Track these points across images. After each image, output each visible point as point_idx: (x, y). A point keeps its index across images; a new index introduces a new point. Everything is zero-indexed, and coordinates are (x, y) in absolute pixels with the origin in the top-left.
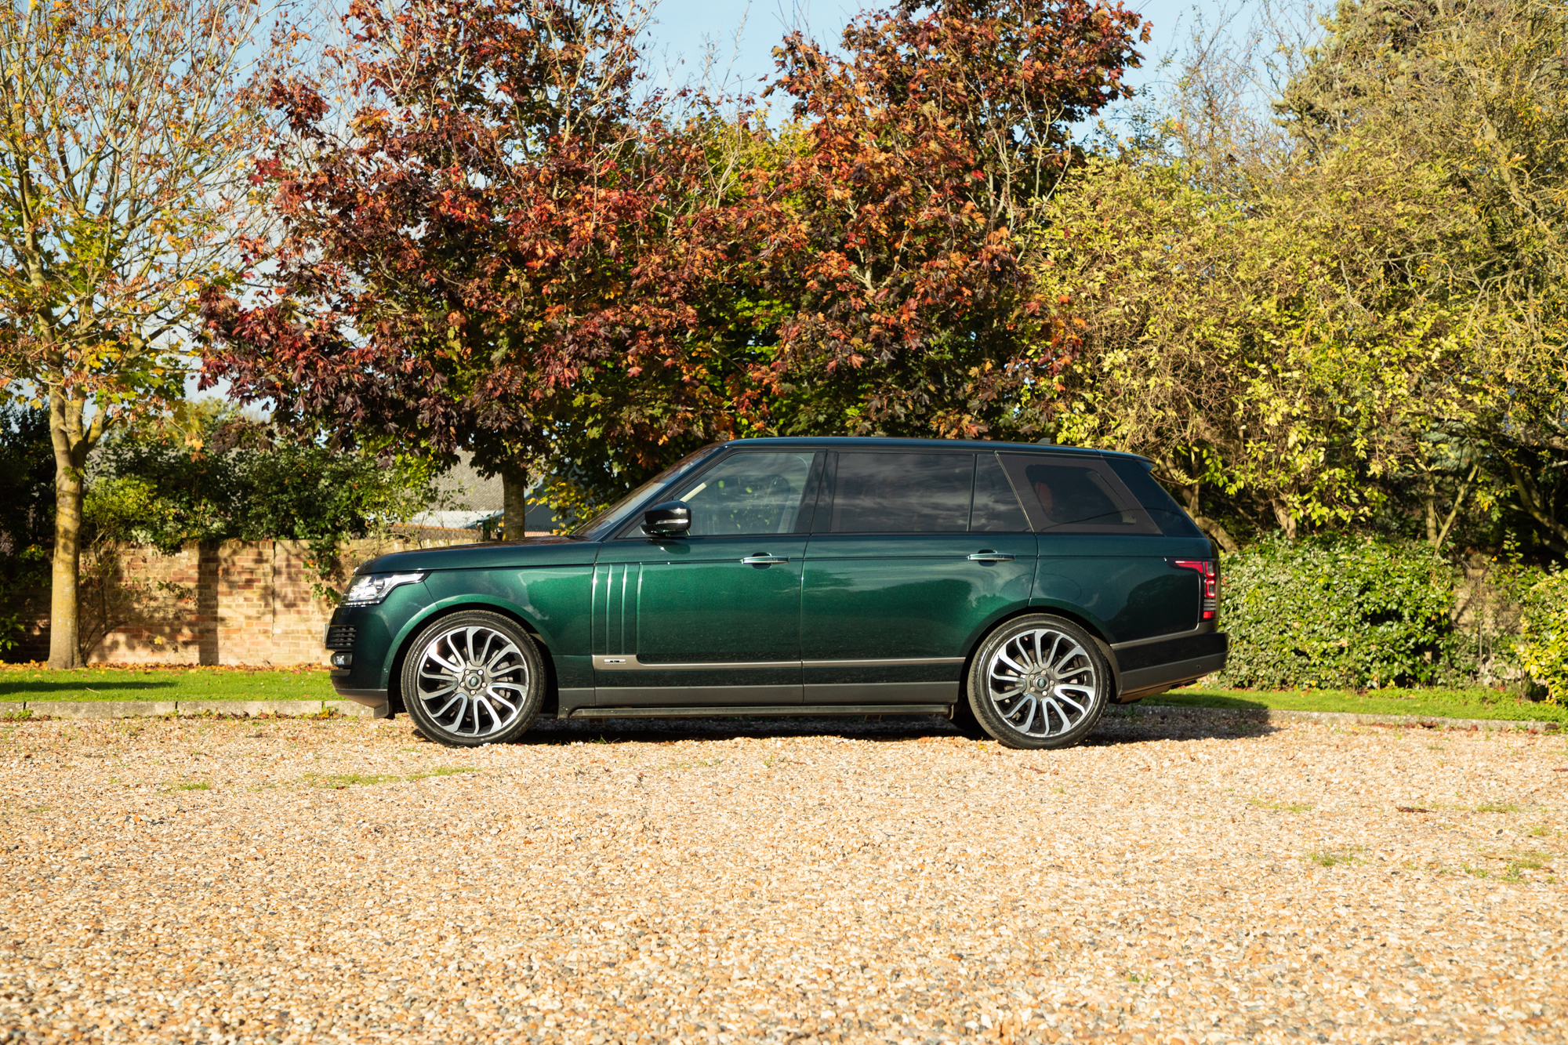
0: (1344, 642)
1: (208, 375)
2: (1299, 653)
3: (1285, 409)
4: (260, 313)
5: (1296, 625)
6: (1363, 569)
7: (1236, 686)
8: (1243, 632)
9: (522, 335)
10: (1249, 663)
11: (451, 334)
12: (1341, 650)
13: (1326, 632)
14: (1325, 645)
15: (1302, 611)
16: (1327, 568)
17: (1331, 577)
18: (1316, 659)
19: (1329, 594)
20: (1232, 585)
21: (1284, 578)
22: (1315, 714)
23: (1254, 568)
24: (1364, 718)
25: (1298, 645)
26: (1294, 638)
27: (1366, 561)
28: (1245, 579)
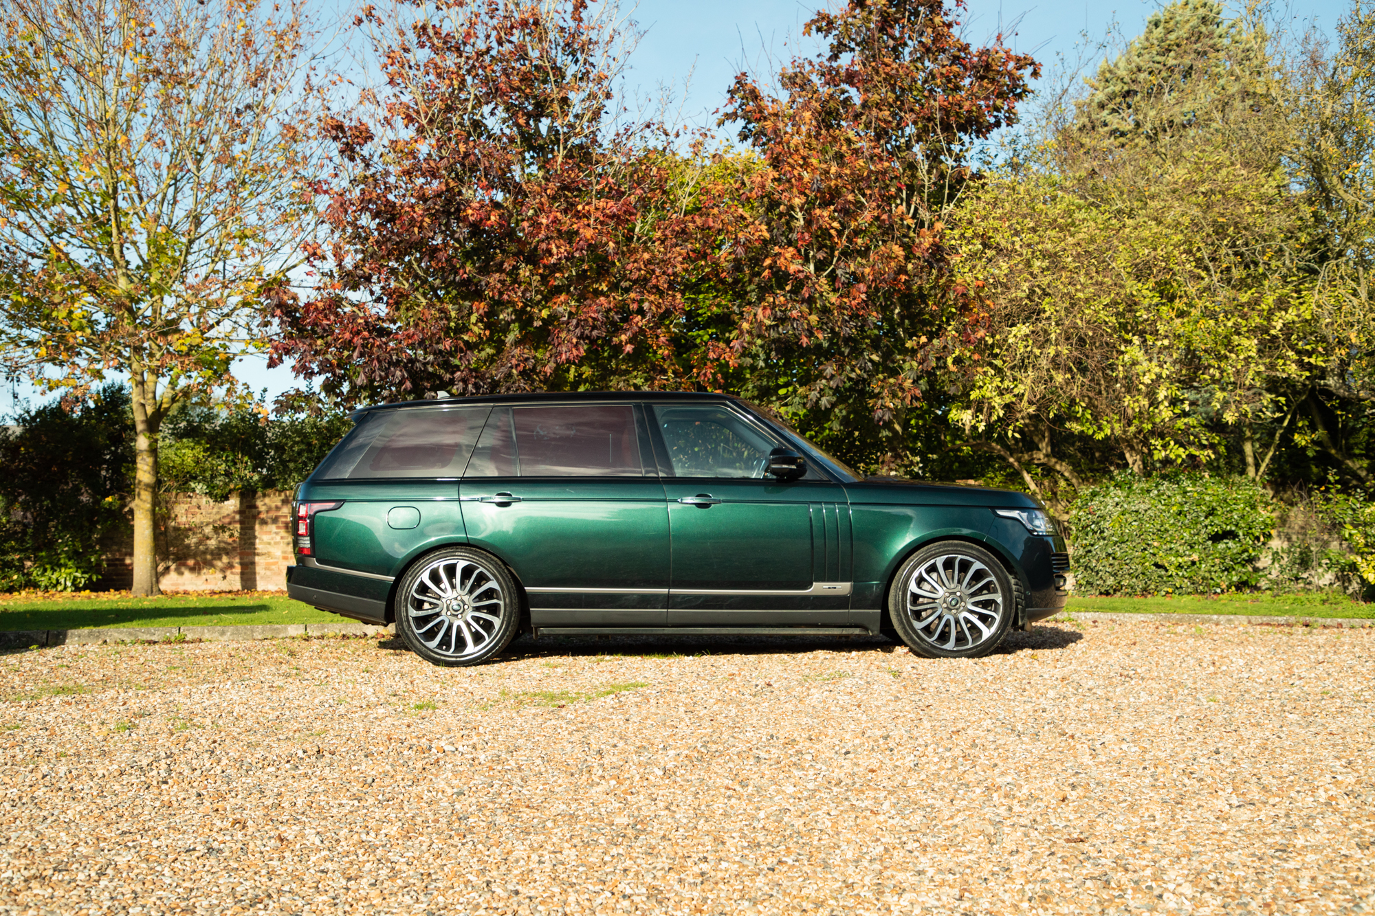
0: (1195, 557)
1: (275, 356)
2: (1157, 565)
3: (1157, 370)
4: (320, 305)
5: (1156, 544)
6: (1207, 498)
7: (1101, 593)
8: (1110, 551)
9: (531, 319)
10: (1115, 575)
11: (473, 319)
12: (1193, 563)
13: (1181, 549)
14: (1180, 560)
15: (1161, 533)
16: (1179, 498)
17: (1182, 505)
18: (1172, 571)
19: (1181, 518)
20: (1098, 513)
21: (1143, 507)
22: (1215, 617)
23: (1117, 499)
24: (1253, 619)
25: (1158, 560)
26: (1154, 555)
27: (1210, 491)
28: (1110, 507)
